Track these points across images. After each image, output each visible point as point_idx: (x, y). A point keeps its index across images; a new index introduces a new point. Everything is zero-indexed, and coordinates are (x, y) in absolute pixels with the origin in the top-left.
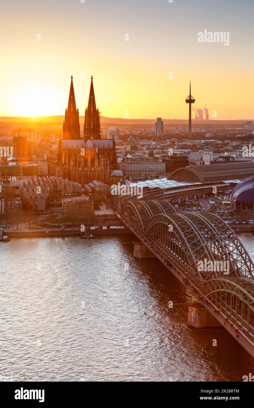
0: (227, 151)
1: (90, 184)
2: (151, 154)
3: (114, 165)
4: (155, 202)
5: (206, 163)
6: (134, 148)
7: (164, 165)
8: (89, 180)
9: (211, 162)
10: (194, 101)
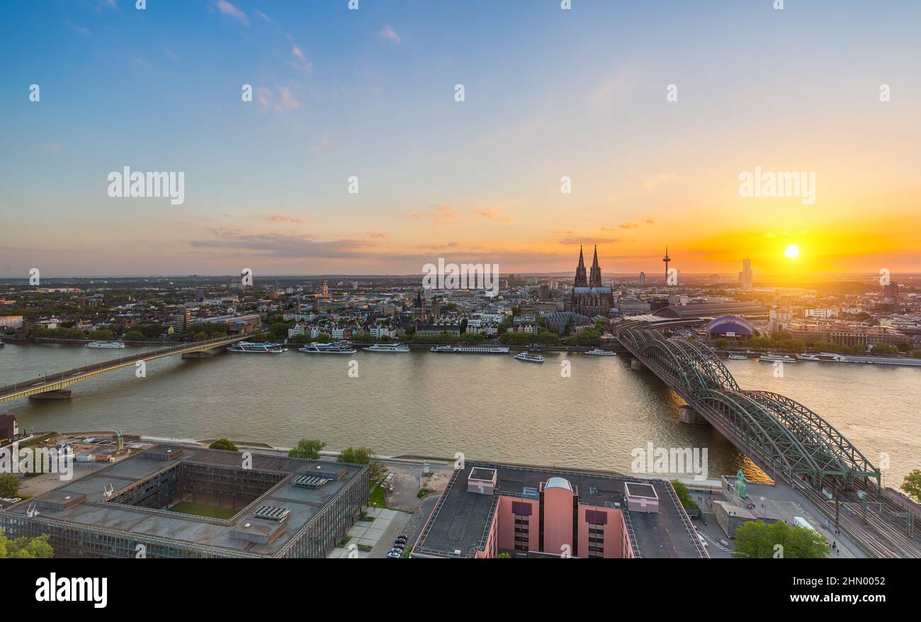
0: (700, 296)
1: (595, 317)
2: (638, 297)
3: (612, 305)
4: (647, 331)
5: (683, 305)
6: (624, 294)
7: (650, 305)
8: (594, 314)
9: (687, 304)
10: (669, 260)
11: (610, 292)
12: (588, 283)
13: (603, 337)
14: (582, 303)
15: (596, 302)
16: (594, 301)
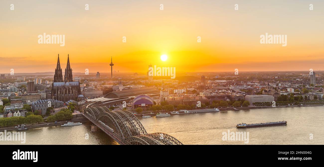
0: (129, 85)
1: (68, 101)
2: (96, 87)
3: (79, 92)
4: (101, 107)
5: (120, 90)
6: (87, 85)
7: (102, 91)
8: (67, 100)
9: (122, 90)
10: (113, 65)
11: (78, 84)
12: (63, 79)
13: (73, 114)
14: (59, 93)
15: (69, 91)
16: (67, 91)
